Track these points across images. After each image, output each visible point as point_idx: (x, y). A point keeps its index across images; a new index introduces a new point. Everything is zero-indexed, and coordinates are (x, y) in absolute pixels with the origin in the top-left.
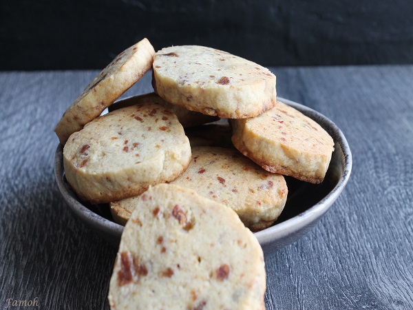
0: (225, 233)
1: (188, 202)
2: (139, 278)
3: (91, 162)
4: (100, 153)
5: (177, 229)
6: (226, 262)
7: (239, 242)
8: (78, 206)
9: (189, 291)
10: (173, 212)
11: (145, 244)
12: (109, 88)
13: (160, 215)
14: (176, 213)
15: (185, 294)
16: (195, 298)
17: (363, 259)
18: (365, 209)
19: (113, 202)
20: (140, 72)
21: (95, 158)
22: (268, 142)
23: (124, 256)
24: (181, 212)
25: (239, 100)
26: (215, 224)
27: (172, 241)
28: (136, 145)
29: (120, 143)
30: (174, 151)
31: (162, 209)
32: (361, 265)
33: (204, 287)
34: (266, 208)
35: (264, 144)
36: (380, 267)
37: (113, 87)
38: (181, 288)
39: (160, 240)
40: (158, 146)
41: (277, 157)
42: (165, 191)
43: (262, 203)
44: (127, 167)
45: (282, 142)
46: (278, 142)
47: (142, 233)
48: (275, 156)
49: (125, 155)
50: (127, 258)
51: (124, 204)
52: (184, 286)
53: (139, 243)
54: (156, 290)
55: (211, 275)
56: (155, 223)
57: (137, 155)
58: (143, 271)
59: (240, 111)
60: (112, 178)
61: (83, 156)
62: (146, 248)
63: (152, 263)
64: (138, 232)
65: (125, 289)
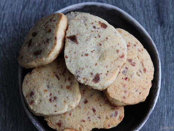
3: (35, 103)
4: (39, 99)
17: (161, 116)
18: (171, 77)
28: (55, 98)
32: (159, 120)
35: (114, 100)
36: (167, 123)
40: (65, 102)
41: (120, 105)
43: (111, 125)
45: (123, 100)
51: (50, 118)
61: (31, 98)
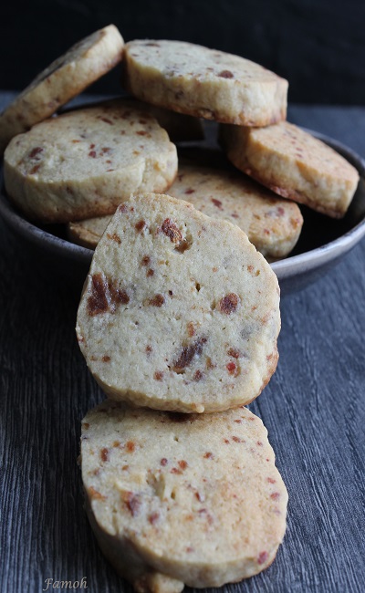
0: (231, 256)
1: (182, 217)
2: (117, 307)
3: (46, 168)
4: (57, 158)
5: (169, 248)
6: (233, 290)
7: (250, 268)
8: (25, 225)
9: (185, 323)
10: (163, 228)
11: (126, 265)
12: (69, 79)
13: (146, 231)
14: (167, 229)
15: (179, 328)
16: (192, 333)
19: (74, 222)
20: (110, 61)
21: (50, 163)
22: (280, 158)
23: (96, 278)
24: (175, 227)
25: (244, 100)
26: (218, 245)
27: (162, 263)
28: (105, 150)
29: (85, 147)
30: (158, 160)
31: (148, 223)
33: (204, 319)
34: (276, 239)
35: (274, 159)
37: (73, 78)
38: (174, 320)
39: (146, 261)
40: (136, 153)
41: (291, 177)
42: (152, 201)
43: (271, 232)
44: (95, 174)
45: (298, 159)
46: (292, 158)
47: (121, 251)
48: (288, 175)
49: (92, 161)
50: (101, 281)
51: (87, 225)
52: (178, 319)
53: (117, 263)
54: (140, 321)
55: (213, 307)
56: (138, 239)
57: (109, 162)
58: (122, 298)
59: (246, 115)
60: (75, 189)
61: (34, 161)
62: (126, 271)
63: (135, 289)
64: (115, 249)
65: (98, 320)
